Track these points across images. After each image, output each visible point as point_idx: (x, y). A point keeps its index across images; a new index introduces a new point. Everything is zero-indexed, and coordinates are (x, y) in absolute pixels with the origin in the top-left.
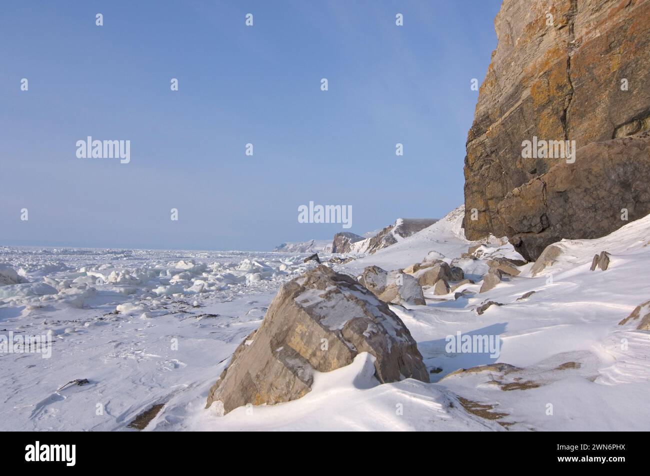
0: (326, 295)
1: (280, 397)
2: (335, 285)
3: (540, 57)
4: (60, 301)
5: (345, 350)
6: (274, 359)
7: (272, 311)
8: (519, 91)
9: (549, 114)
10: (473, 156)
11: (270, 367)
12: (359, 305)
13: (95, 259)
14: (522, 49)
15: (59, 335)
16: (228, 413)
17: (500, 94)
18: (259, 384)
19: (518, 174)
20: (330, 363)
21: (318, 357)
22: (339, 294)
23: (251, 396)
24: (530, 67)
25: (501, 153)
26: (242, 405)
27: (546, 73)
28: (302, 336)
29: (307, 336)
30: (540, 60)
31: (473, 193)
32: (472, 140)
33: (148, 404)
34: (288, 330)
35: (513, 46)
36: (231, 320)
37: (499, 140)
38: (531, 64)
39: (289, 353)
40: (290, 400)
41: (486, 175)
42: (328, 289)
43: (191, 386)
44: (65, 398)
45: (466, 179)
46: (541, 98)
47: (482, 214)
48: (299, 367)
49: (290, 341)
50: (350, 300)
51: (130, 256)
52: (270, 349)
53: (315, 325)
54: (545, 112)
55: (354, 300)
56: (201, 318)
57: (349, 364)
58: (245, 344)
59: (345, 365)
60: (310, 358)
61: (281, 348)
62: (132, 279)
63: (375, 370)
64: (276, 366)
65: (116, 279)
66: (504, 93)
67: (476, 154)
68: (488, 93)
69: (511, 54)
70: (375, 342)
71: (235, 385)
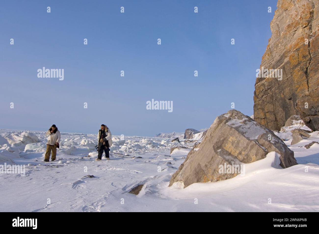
0: (244, 122)
1: (220, 177)
2: (247, 118)
3: (294, 41)
4: (60, 151)
5: (261, 151)
6: (216, 155)
7: (211, 132)
8: (283, 59)
9: (299, 70)
10: (258, 91)
11: (214, 160)
12: (262, 128)
13: (70, 137)
14: (285, 38)
15: (64, 163)
16: (186, 187)
17: (273, 60)
18: (207, 170)
19: (282, 100)
20: (251, 158)
21: (243, 155)
22: (250, 122)
23: (201, 177)
24: (288, 46)
25: (273, 89)
26: (196, 182)
27: (297, 49)
28: (233, 143)
29: (236, 143)
30: (294, 43)
31: (258, 109)
32: (258, 83)
33: (135, 184)
34: (223, 140)
35: (280, 36)
36: (150, 160)
37: (272, 83)
38: (289, 45)
39: (225, 153)
40: (226, 179)
41: (265, 100)
42: (243, 119)
43: (155, 177)
44: (86, 182)
45: (255, 102)
46: (295, 62)
47: (263, 120)
48: (232, 160)
49: (225, 146)
50: (257, 125)
51: (87, 136)
52: (213, 150)
53: (241, 137)
54: (297, 69)
55: (259, 126)
56: (135, 158)
57: (263, 158)
58: (194, 150)
59: (261, 159)
60: (238, 156)
61: (220, 150)
62: (92, 144)
63: (280, 162)
64: (218, 159)
65: (84, 143)
66: (275, 60)
67: (260, 90)
68: (267, 59)
69: (279, 40)
70: (278, 146)
71: (191, 171)
